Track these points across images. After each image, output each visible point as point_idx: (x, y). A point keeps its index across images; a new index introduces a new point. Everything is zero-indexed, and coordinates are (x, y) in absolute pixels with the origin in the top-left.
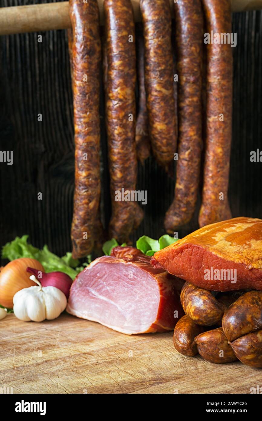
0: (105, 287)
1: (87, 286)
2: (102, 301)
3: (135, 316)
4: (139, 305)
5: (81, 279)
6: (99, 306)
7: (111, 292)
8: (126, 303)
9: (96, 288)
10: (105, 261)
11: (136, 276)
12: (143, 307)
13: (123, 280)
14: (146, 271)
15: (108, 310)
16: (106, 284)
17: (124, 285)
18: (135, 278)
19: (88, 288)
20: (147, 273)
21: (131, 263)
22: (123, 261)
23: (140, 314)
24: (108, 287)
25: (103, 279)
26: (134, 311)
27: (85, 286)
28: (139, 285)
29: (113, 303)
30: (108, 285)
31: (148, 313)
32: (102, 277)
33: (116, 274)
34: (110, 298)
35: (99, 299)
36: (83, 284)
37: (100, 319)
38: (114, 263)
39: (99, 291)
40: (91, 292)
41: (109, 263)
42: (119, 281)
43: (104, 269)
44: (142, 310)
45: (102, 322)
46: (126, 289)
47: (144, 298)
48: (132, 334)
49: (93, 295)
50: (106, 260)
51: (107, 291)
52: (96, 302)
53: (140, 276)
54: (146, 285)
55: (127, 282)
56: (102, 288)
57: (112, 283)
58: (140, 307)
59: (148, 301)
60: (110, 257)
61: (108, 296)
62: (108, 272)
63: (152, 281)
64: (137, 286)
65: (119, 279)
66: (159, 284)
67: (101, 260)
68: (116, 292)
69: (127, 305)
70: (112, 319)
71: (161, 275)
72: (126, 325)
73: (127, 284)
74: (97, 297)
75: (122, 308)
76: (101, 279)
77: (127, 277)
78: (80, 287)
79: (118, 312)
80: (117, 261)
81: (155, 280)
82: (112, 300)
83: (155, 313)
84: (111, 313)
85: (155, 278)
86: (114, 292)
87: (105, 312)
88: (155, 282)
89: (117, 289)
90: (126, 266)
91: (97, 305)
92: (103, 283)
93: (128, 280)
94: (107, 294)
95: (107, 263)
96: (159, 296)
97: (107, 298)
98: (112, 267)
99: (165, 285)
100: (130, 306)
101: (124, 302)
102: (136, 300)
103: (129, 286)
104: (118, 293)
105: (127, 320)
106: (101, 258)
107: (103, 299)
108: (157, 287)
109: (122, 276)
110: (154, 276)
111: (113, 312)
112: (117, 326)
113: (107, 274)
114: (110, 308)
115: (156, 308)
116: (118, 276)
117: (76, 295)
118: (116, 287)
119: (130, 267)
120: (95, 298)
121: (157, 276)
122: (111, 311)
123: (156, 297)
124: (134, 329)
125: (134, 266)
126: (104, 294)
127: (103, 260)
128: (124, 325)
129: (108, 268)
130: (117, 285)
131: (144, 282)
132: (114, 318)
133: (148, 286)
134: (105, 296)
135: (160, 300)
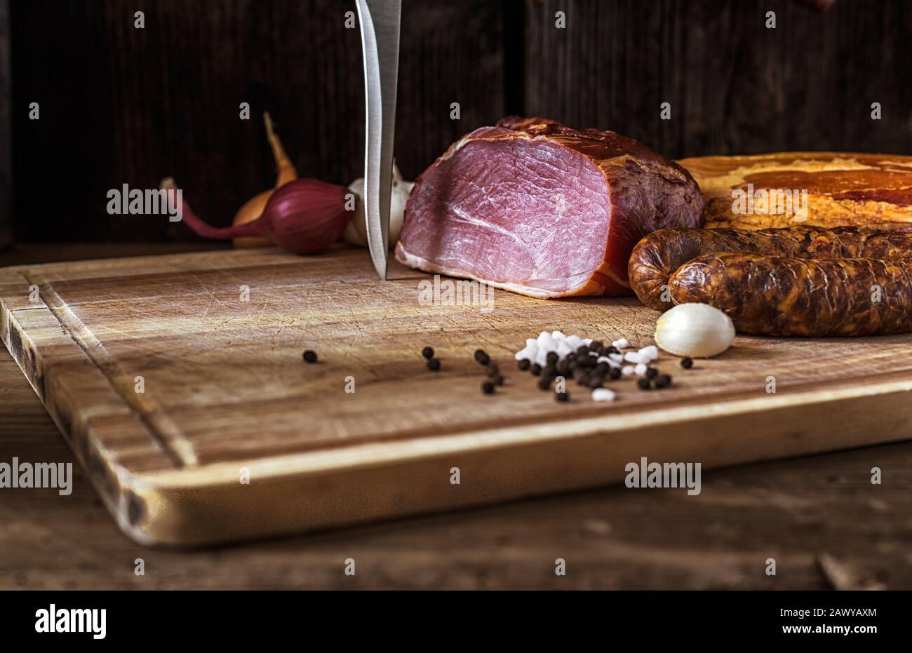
0: (485, 197)
1: (442, 202)
2: (478, 231)
3: (555, 257)
4: (564, 231)
5: (428, 184)
6: (471, 242)
7: (499, 208)
8: (533, 230)
9: (463, 202)
10: (483, 139)
11: (555, 166)
12: (574, 235)
13: (526, 178)
14: (579, 153)
15: (493, 247)
16: (486, 190)
17: (529, 188)
18: (553, 172)
19: (446, 203)
20: (581, 156)
21: (543, 137)
22: (525, 136)
23: (566, 252)
24: (491, 197)
25: (480, 180)
26: (552, 247)
28: (563, 186)
29: (503, 230)
30: (491, 192)
31: (585, 250)
32: (478, 176)
33: (509, 166)
34: (497, 221)
35: (470, 225)
36: (433, 195)
38: (504, 141)
40: (452, 211)
41: (494, 142)
42: (517, 181)
43: (483, 157)
44: (570, 243)
46: (533, 199)
47: (574, 214)
48: (549, 296)
49: (457, 217)
50: (485, 136)
52: (464, 234)
53: (564, 165)
54: (578, 184)
55: (534, 182)
56: (477, 200)
57: (500, 188)
58: (566, 237)
59: (583, 221)
60: (494, 130)
61: (490, 217)
62: (492, 164)
63: (594, 174)
64: (558, 189)
65: (516, 177)
66: (609, 180)
67: (473, 137)
68: (510, 207)
69: (536, 234)
70: (503, 266)
71: (612, 162)
72: (534, 277)
73: (535, 186)
74: (466, 222)
75: (525, 239)
76: (474, 182)
77: (534, 170)
78: (426, 203)
79: (514, 250)
80: (510, 135)
81: (600, 172)
82: (500, 224)
83: (600, 246)
84: (499, 253)
85: (599, 167)
86: (505, 208)
87: (486, 253)
88: (601, 176)
89: (513, 200)
90: (531, 145)
91: (467, 241)
92: (479, 189)
93: (536, 178)
94: (490, 213)
95: (489, 142)
96: (610, 207)
97: (489, 221)
98: (499, 152)
99: (623, 184)
100: (544, 234)
101: (529, 227)
102: (557, 220)
103: (541, 190)
104: (514, 209)
105: (536, 267)
106: (475, 133)
107: (481, 224)
108: (606, 188)
109: (523, 170)
110: (598, 162)
111: (503, 251)
112: (514, 282)
113: (488, 168)
114: (497, 243)
115: (602, 236)
116: (514, 170)
117: (417, 221)
118: (509, 195)
119: (541, 146)
120: (461, 223)
121: (604, 163)
122: (499, 250)
123: (603, 210)
124: (554, 287)
125: (552, 143)
126: (483, 215)
127: (479, 137)
128: (529, 277)
129: (491, 154)
130: (513, 190)
131: (575, 179)
132: (506, 262)
133: (583, 186)
134: (485, 218)
135: (610, 216)
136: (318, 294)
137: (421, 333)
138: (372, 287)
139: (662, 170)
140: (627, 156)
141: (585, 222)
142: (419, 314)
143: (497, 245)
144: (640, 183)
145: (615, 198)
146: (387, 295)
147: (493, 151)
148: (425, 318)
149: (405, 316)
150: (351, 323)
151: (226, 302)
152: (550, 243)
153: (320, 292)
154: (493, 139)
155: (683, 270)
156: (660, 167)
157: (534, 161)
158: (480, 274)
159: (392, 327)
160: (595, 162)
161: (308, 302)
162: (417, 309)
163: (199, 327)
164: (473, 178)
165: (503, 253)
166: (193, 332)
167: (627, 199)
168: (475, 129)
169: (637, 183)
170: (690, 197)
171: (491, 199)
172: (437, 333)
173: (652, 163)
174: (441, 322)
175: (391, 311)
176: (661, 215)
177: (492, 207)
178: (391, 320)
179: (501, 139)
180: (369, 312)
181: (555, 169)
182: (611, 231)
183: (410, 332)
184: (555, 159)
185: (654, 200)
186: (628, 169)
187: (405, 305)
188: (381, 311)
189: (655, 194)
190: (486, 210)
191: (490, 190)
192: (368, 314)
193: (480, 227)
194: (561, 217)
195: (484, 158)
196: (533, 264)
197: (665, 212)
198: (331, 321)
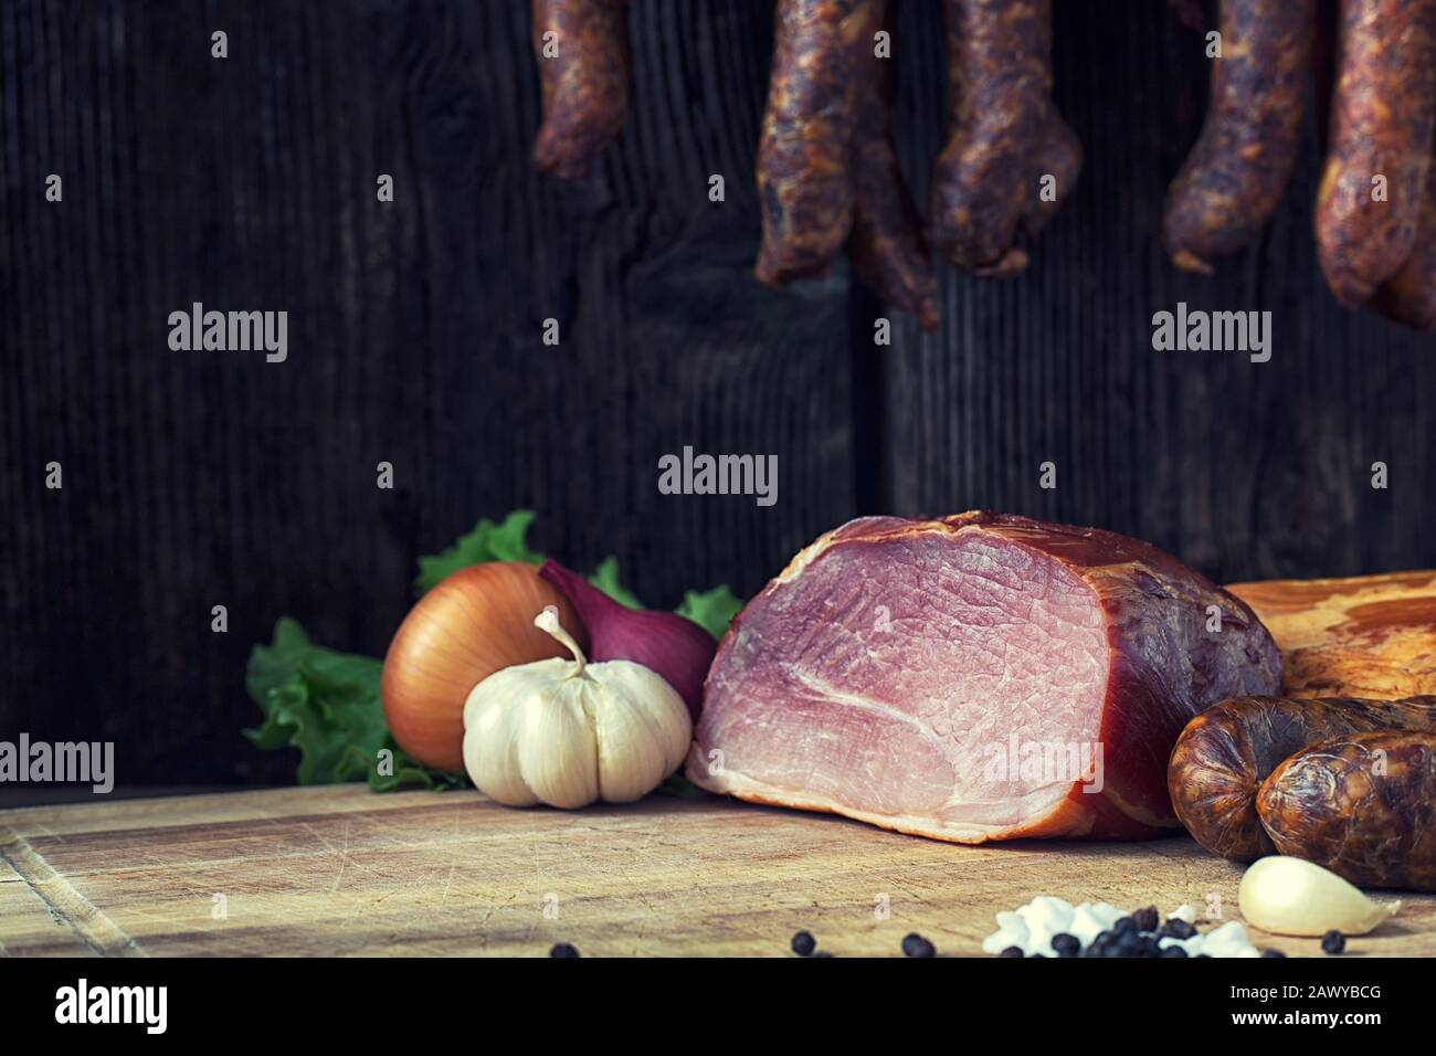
0: (862, 650)
1: (779, 660)
2: (847, 715)
4: (1014, 706)
5: (753, 631)
6: (835, 738)
7: (888, 671)
8: (954, 708)
9: (818, 662)
10: (859, 539)
11: (997, 581)
12: (1034, 713)
13: (941, 608)
14: (1045, 554)
15: (875, 745)
16: (864, 638)
17: (946, 628)
18: (993, 594)
19: (785, 665)
20: (1047, 559)
21: (975, 528)
22: (939, 529)
24: (874, 650)
25: (851, 618)
27: (774, 658)
28: (1013, 619)
29: (894, 713)
30: (874, 639)
32: (847, 611)
33: (907, 587)
34: (886, 694)
35: (832, 705)
36: (761, 650)
37: (837, 797)
38: (898, 540)
39: (835, 673)
40: (797, 679)
41: (878, 544)
42: (924, 616)
43: (857, 574)
45: (848, 806)
46: (955, 646)
47: (1035, 673)
48: (984, 838)
49: (807, 690)
50: (863, 533)
51: (872, 667)
52: (820, 724)
53: (1014, 578)
54: (1043, 614)
55: (957, 616)
56: (847, 657)
58: (1018, 717)
59: (1052, 683)
60: (879, 523)
61: (871, 687)
62: (875, 586)
63: (1073, 593)
64: (1003, 626)
65: (923, 606)
66: (1104, 602)
67: (840, 538)
68: (910, 667)
69: (961, 715)
70: (895, 783)
71: (1110, 571)
72: (956, 799)
73: (959, 624)
74: (824, 699)
75: (938, 729)
76: (841, 621)
77: (956, 593)
78: (748, 666)
79: (918, 749)
80: (911, 530)
81: (1087, 587)
82: (890, 701)
83: (1086, 730)
84: (887, 758)
85: (1085, 578)
86: (900, 668)
87: (862, 757)
88: (1087, 595)
89: (916, 653)
90: (952, 544)
91: (825, 736)
92: (849, 634)
93: (961, 608)
94: (871, 681)
95: (870, 544)
96: (1106, 653)
97: (869, 696)
98: (888, 561)
99: (1134, 612)
100: (978, 717)
101: (946, 703)
102: (1000, 685)
103: (970, 630)
104: (918, 670)
105: (959, 781)
106: (843, 531)
107: (853, 704)
108: (1098, 617)
109: (935, 594)
110: (1083, 569)
111: (896, 753)
112: (918, 812)
113: (867, 593)
114: (884, 738)
115: (1091, 711)
116: (918, 594)
117: (730, 702)
118: (908, 643)
119: (970, 545)
120: (814, 702)
121: (1093, 572)
122: (887, 750)
123: (1093, 660)
124: (994, 817)
125: (990, 539)
126: (856, 684)
127: (851, 537)
128: (945, 801)
129: (873, 567)
130: (916, 633)
131: (1037, 603)
132: (900, 775)
133: (1053, 617)
134: (860, 691)
135: (1107, 670)
136: (551, 851)
137: (777, 912)
138: (655, 835)
139: (1202, 596)
140: (1136, 564)
141: (1057, 685)
142: (761, 879)
143: (884, 742)
144: (1163, 615)
145: (1116, 636)
146: (688, 848)
147: (878, 562)
148: (776, 885)
149: (734, 882)
150: (631, 897)
151: (374, 867)
152: (987, 731)
153: (554, 845)
154: (878, 538)
155: (1288, 770)
156: (1199, 592)
157: (957, 576)
158: (851, 800)
159: (713, 901)
160: (1075, 569)
161: (537, 863)
162: (754, 870)
163: (326, 910)
164: (838, 615)
165: (896, 757)
166: (317, 918)
167: (1140, 641)
168: (845, 523)
169: (1158, 615)
170: (1256, 652)
171: (873, 654)
172: (808, 911)
173: (1184, 582)
174: (809, 891)
175: (704, 874)
176: (1203, 681)
177: (875, 667)
178: (709, 891)
179: (893, 536)
180: (661, 877)
181: (997, 586)
182: (1109, 700)
183: (754, 909)
184: (997, 568)
185: (1189, 652)
186: (1140, 586)
187: (728, 864)
188: (685, 874)
189: (1190, 641)
190: (863, 676)
191: (870, 637)
192: (660, 881)
193: (852, 708)
194: (1009, 679)
195: (861, 576)
196: (954, 775)
197: (1211, 676)
198: (589, 894)
